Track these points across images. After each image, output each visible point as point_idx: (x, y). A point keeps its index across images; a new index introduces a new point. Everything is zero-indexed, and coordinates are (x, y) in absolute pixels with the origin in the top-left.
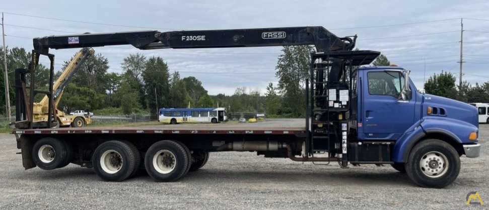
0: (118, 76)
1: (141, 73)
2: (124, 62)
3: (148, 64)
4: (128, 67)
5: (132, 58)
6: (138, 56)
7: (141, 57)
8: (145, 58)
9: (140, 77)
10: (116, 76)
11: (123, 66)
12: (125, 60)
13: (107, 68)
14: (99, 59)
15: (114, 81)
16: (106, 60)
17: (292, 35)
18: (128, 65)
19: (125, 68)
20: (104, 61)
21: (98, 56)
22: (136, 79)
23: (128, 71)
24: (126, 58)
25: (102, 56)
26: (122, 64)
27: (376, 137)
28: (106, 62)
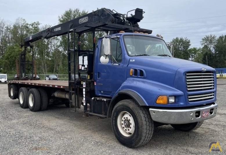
0: (197, 49)
1: (213, 46)
2: (202, 40)
3: (218, 40)
4: (204, 43)
5: (207, 37)
6: (211, 36)
7: (213, 36)
8: (215, 37)
9: (212, 49)
10: (196, 50)
11: (201, 43)
12: (203, 39)
13: (190, 45)
14: (186, 41)
15: (195, 52)
16: (189, 41)
17: (90, 18)
18: (204, 42)
19: (202, 44)
20: (188, 41)
21: (184, 39)
22: (210, 50)
23: (204, 46)
24: (203, 38)
25: (187, 38)
26: (201, 42)
27: (105, 95)
28: (189, 42)
